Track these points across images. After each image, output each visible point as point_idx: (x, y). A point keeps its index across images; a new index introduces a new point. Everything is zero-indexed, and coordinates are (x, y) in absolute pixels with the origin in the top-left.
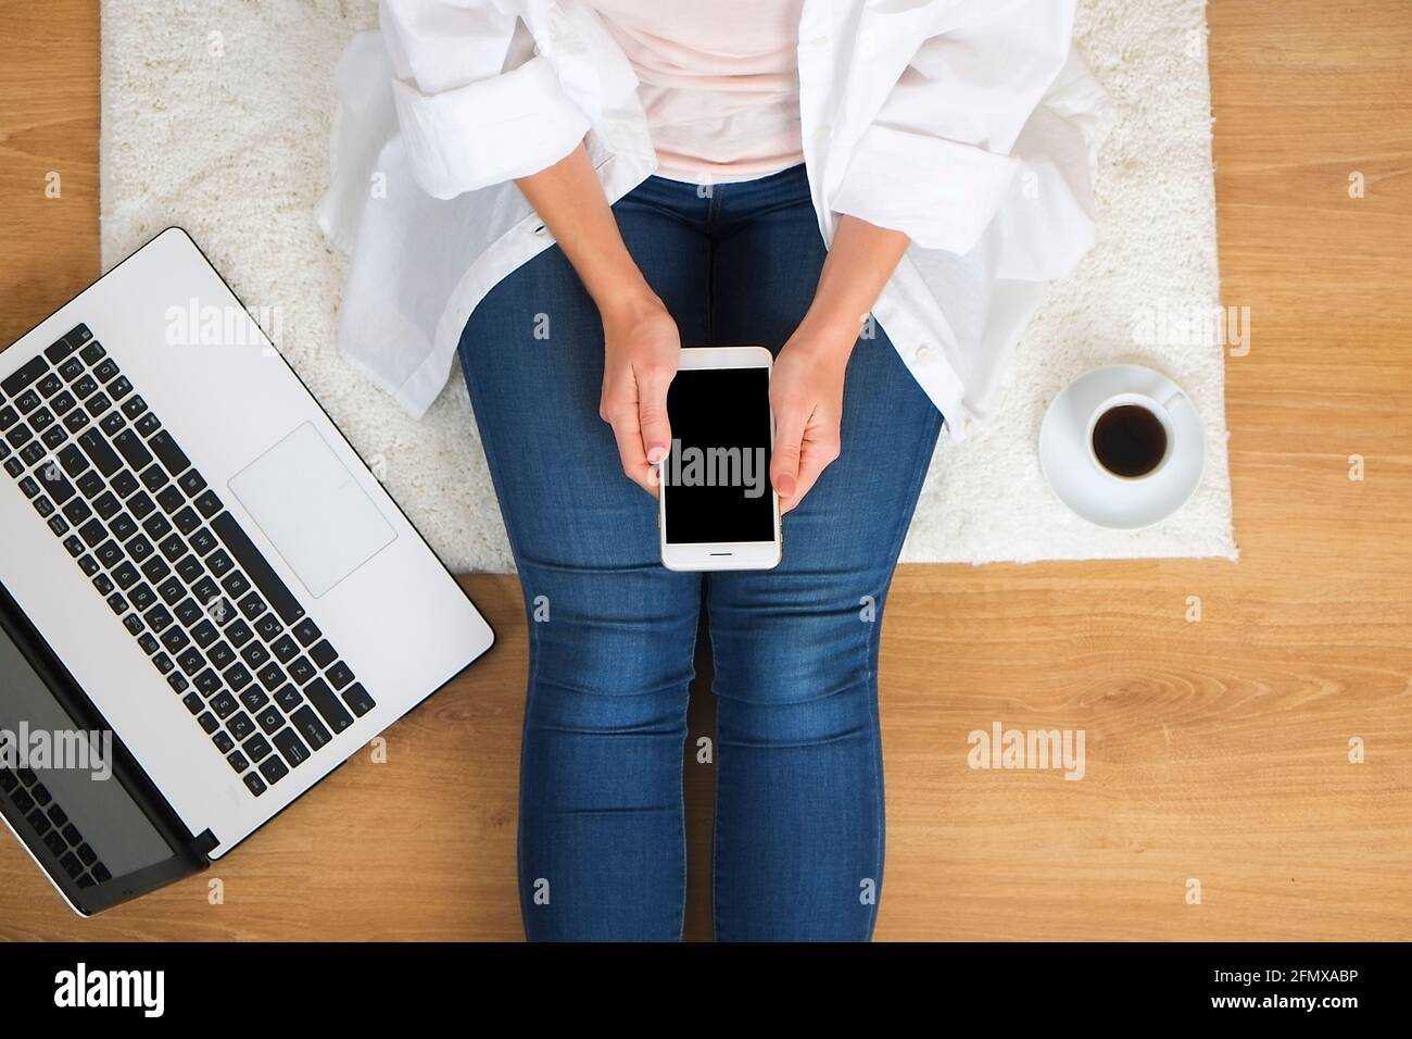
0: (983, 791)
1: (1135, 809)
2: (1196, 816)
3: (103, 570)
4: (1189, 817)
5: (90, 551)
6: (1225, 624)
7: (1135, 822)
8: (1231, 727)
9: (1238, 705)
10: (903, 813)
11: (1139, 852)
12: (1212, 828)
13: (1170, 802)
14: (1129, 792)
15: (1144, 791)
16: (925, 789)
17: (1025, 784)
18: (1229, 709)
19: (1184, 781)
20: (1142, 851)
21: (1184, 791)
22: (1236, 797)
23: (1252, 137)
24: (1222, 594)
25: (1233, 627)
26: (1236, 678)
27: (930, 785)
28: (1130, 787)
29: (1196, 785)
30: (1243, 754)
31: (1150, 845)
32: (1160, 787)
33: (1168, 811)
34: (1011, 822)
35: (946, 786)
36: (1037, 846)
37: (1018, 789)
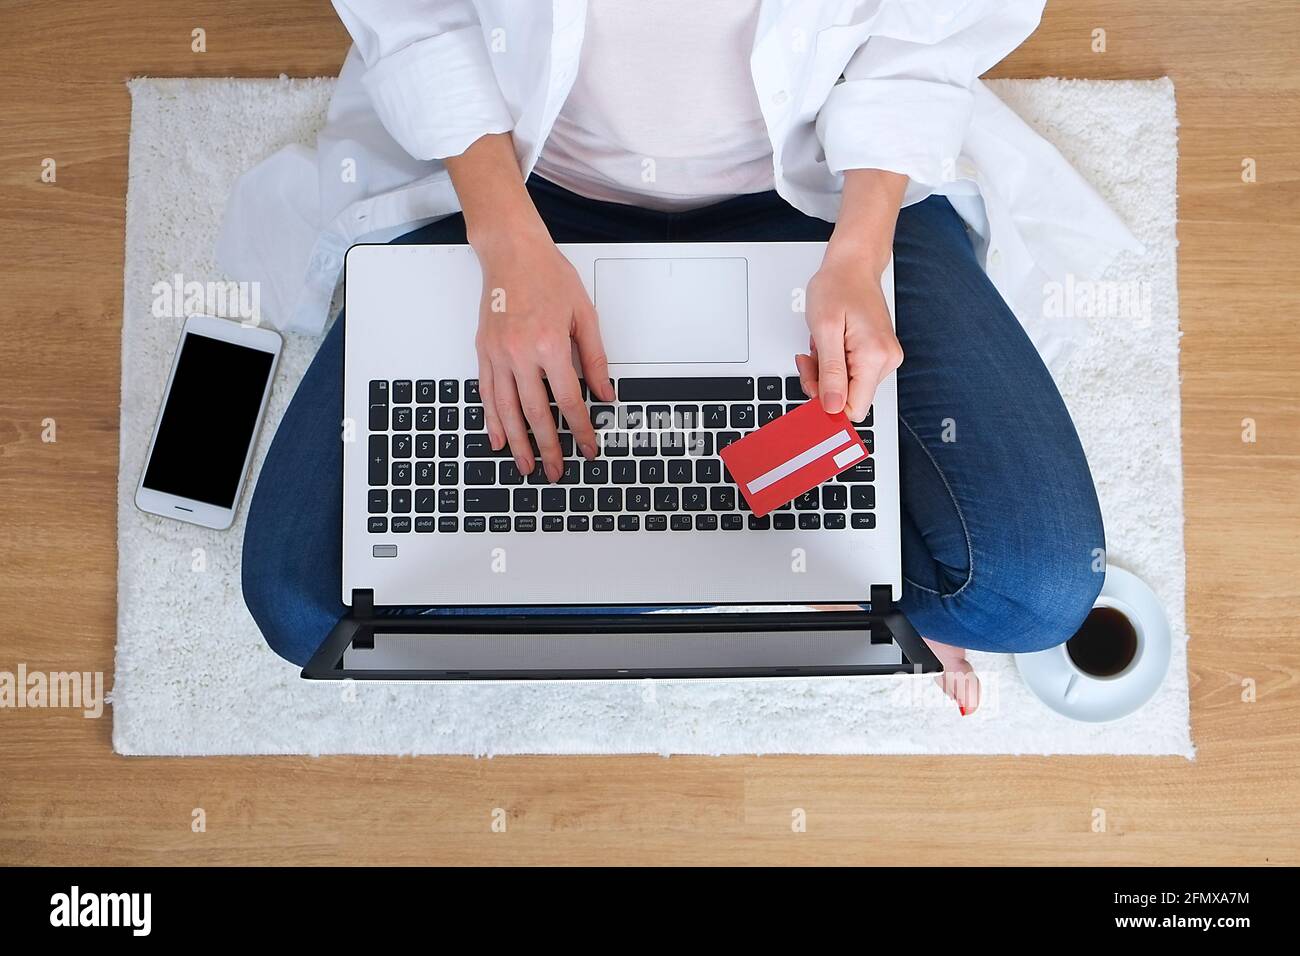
0: (972, 779)
1: (1115, 794)
2: (1174, 800)
3: (590, 515)
4: (1167, 801)
5: (567, 514)
6: (1198, 618)
7: (1116, 806)
8: (1205, 715)
9: (1212, 694)
10: (897, 800)
11: (1120, 835)
12: (1189, 811)
13: (1149, 787)
14: (1110, 778)
15: (1124, 777)
16: (917, 777)
17: (1012, 772)
18: (1202, 699)
19: (1162, 768)
20: (1123, 834)
21: (1162, 775)
22: (1212, 782)
23: (1217, 157)
24: (1194, 590)
25: (1206, 621)
26: (1209, 669)
27: (921, 774)
28: (1111, 773)
29: (1173, 770)
30: (1218, 740)
31: (1131, 828)
32: (1139, 773)
33: (1147, 796)
34: (999, 808)
35: (937, 774)
36: (1024, 830)
37: (1005, 777)
